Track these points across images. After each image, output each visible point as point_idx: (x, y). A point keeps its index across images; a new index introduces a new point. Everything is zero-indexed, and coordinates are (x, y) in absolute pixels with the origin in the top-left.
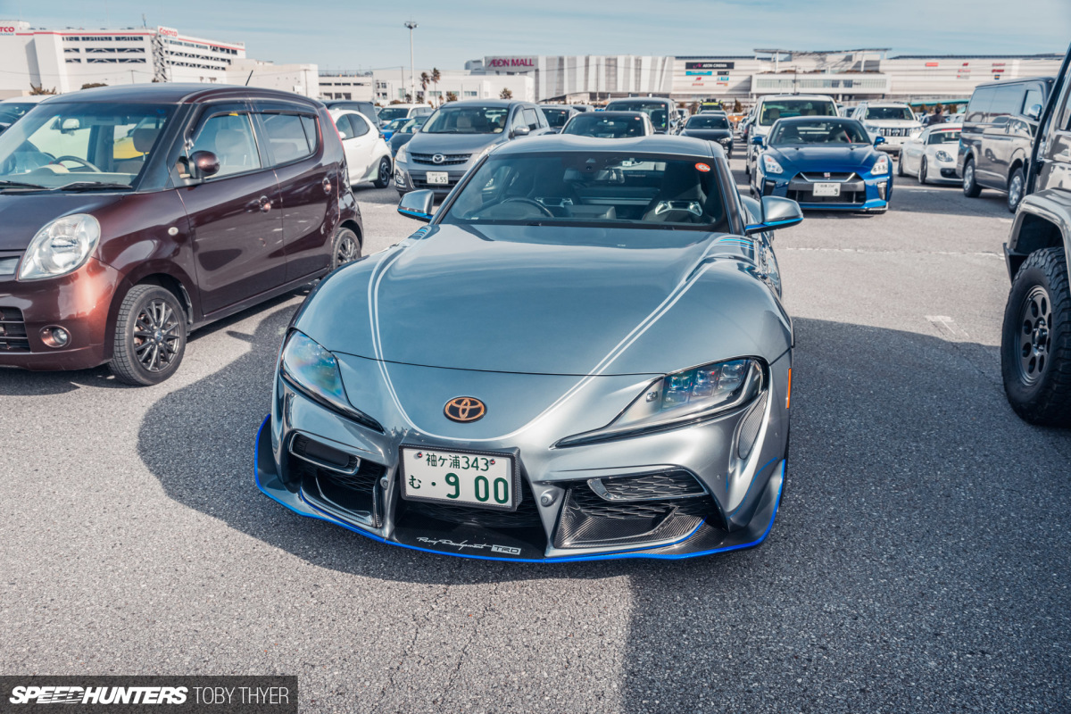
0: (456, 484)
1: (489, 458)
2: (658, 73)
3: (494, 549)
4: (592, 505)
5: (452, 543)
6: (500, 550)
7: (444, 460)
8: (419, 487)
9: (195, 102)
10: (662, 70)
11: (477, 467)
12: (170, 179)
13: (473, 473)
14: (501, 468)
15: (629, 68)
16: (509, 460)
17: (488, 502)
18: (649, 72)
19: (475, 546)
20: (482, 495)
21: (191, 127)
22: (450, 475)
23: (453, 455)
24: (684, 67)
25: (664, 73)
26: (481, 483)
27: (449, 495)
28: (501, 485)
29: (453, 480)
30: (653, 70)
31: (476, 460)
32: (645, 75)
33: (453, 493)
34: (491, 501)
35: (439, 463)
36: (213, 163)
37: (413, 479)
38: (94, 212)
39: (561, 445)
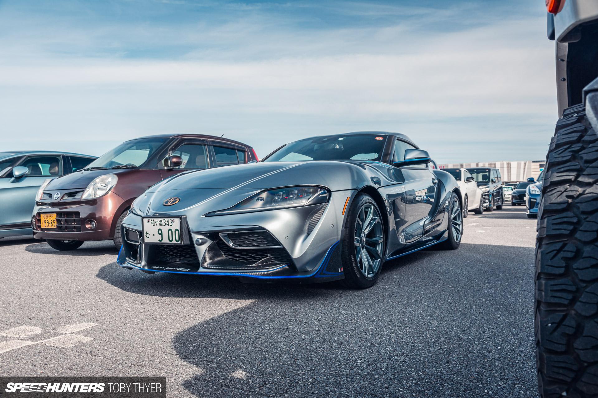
0: (161, 234)
1: (172, 219)
2: (522, 170)
3: (179, 269)
4: (229, 253)
5: (164, 268)
6: (181, 270)
7: (157, 222)
8: (149, 238)
9: (178, 137)
10: (525, 168)
11: (168, 224)
12: (158, 166)
13: (168, 227)
14: (176, 224)
15: (503, 168)
16: (179, 219)
17: (173, 242)
18: (516, 169)
19: (172, 269)
20: (171, 239)
21: (174, 146)
22: (160, 229)
23: (160, 219)
24: (539, 167)
25: (526, 169)
26: (170, 232)
27: (159, 240)
28: (177, 232)
29: (160, 232)
30: (519, 168)
31: (168, 221)
32: (514, 171)
33: (161, 239)
34: (174, 242)
35: (155, 224)
36: (179, 161)
37: (147, 234)
38: (117, 174)
39: (207, 215)
